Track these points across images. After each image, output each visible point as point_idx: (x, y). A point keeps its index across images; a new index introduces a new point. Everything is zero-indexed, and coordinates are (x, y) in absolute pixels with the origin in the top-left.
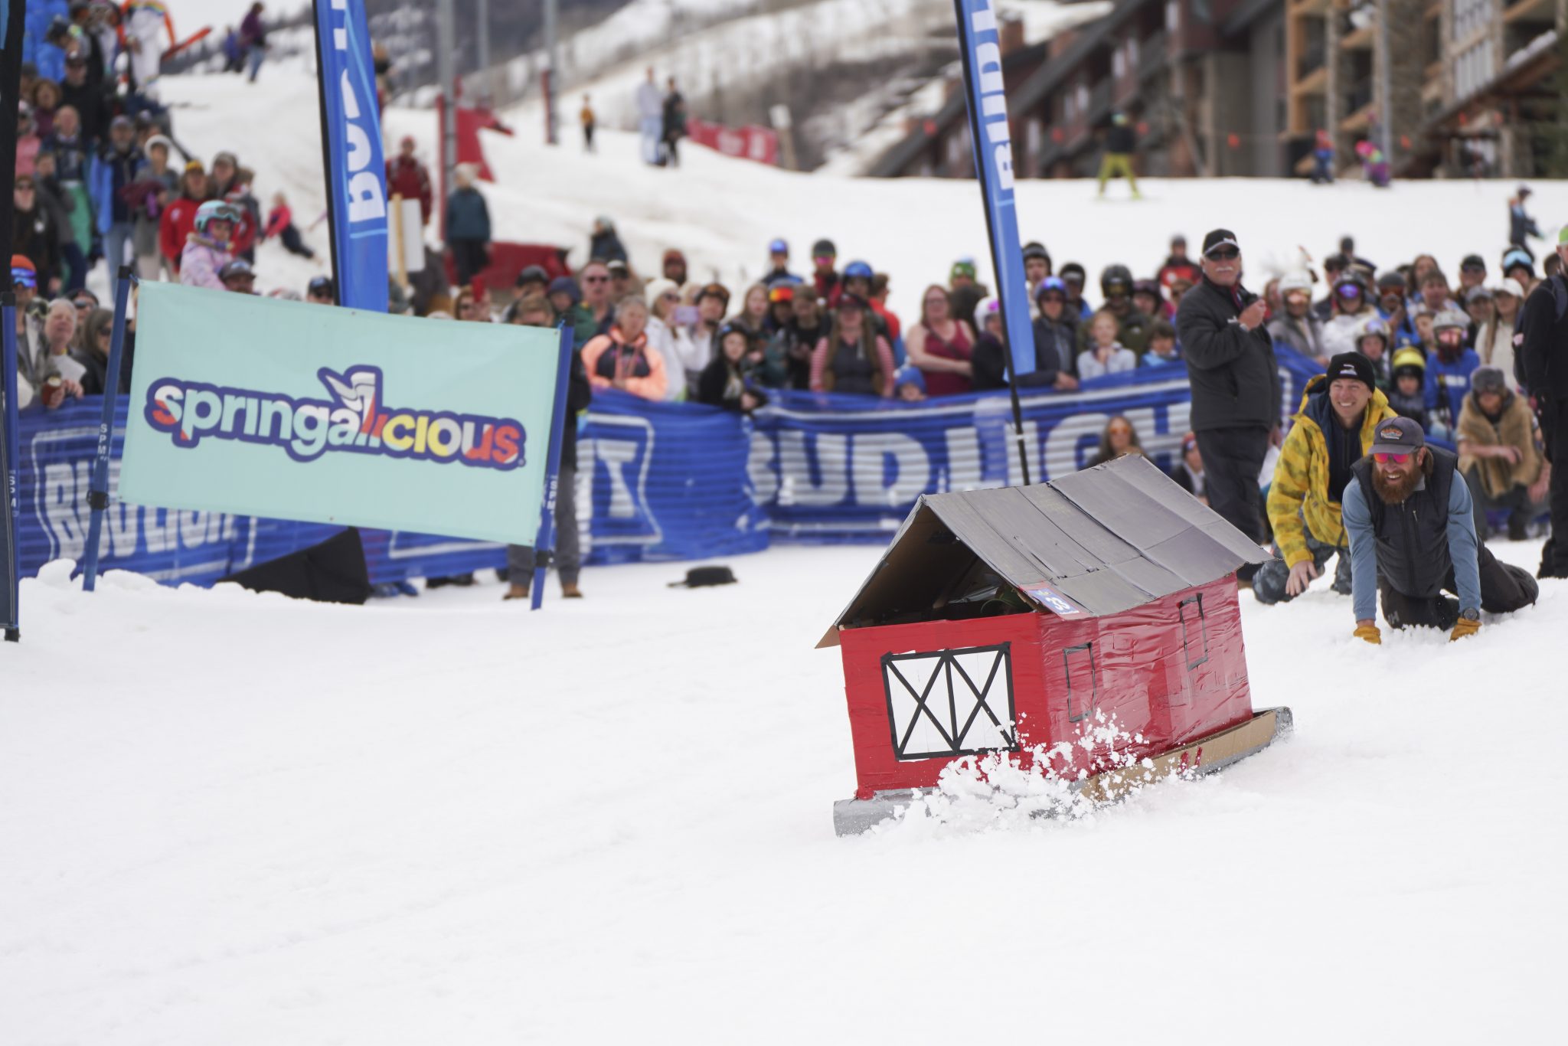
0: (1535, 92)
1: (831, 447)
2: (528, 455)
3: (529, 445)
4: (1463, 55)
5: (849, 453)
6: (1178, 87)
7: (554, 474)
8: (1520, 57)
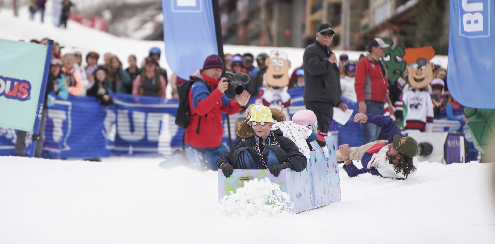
0: (407, 23)
1: (139, 117)
2: (32, 95)
3: (32, 91)
4: (378, 7)
5: (146, 119)
6: (263, 15)
7: (42, 103)
8: (402, 9)
